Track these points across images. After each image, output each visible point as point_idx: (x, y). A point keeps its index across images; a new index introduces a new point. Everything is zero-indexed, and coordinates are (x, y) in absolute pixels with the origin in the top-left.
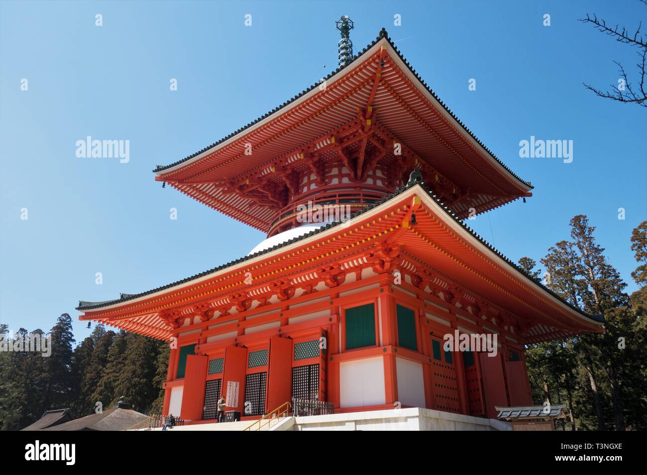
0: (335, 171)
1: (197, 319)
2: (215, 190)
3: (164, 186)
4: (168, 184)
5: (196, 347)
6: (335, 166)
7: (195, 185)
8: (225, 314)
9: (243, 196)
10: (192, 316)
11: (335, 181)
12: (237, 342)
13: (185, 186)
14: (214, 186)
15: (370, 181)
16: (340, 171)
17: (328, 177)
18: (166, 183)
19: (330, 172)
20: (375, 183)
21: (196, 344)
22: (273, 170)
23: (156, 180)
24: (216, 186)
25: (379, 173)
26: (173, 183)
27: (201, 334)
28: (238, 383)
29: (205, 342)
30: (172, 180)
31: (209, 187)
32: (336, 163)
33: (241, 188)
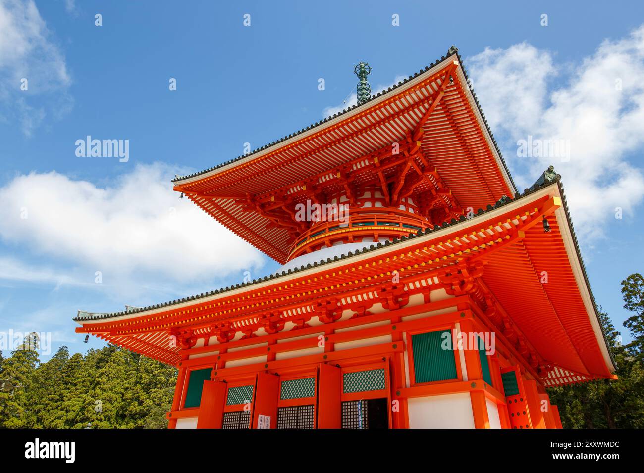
0: (367, 195)
1: (213, 340)
2: (235, 206)
3: (182, 196)
4: (186, 196)
5: (213, 372)
6: (367, 190)
7: (213, 199)
8: (250, 336)
9: (264, 214)
10: (207, 336)
11: (368, 205)
12: (267, 368)
13: (204, 199)
14: (234, 202)
15: (402, 208)
16: (373, 195)
17: (359, 201)
18: (184, 194)
19: (363, 195)
20: (407, 210)
21: (211, 369)
22: (304, 188)
23: (174, 190)
24: (237, 202)
25: (410, 202)
26: (191, 195)
27: (219, 357)
28: (269, 417)
29: (223, 366)
30: (191, 191)
31: (228, 203)
32: (368, 187)
33: (262, 206)
